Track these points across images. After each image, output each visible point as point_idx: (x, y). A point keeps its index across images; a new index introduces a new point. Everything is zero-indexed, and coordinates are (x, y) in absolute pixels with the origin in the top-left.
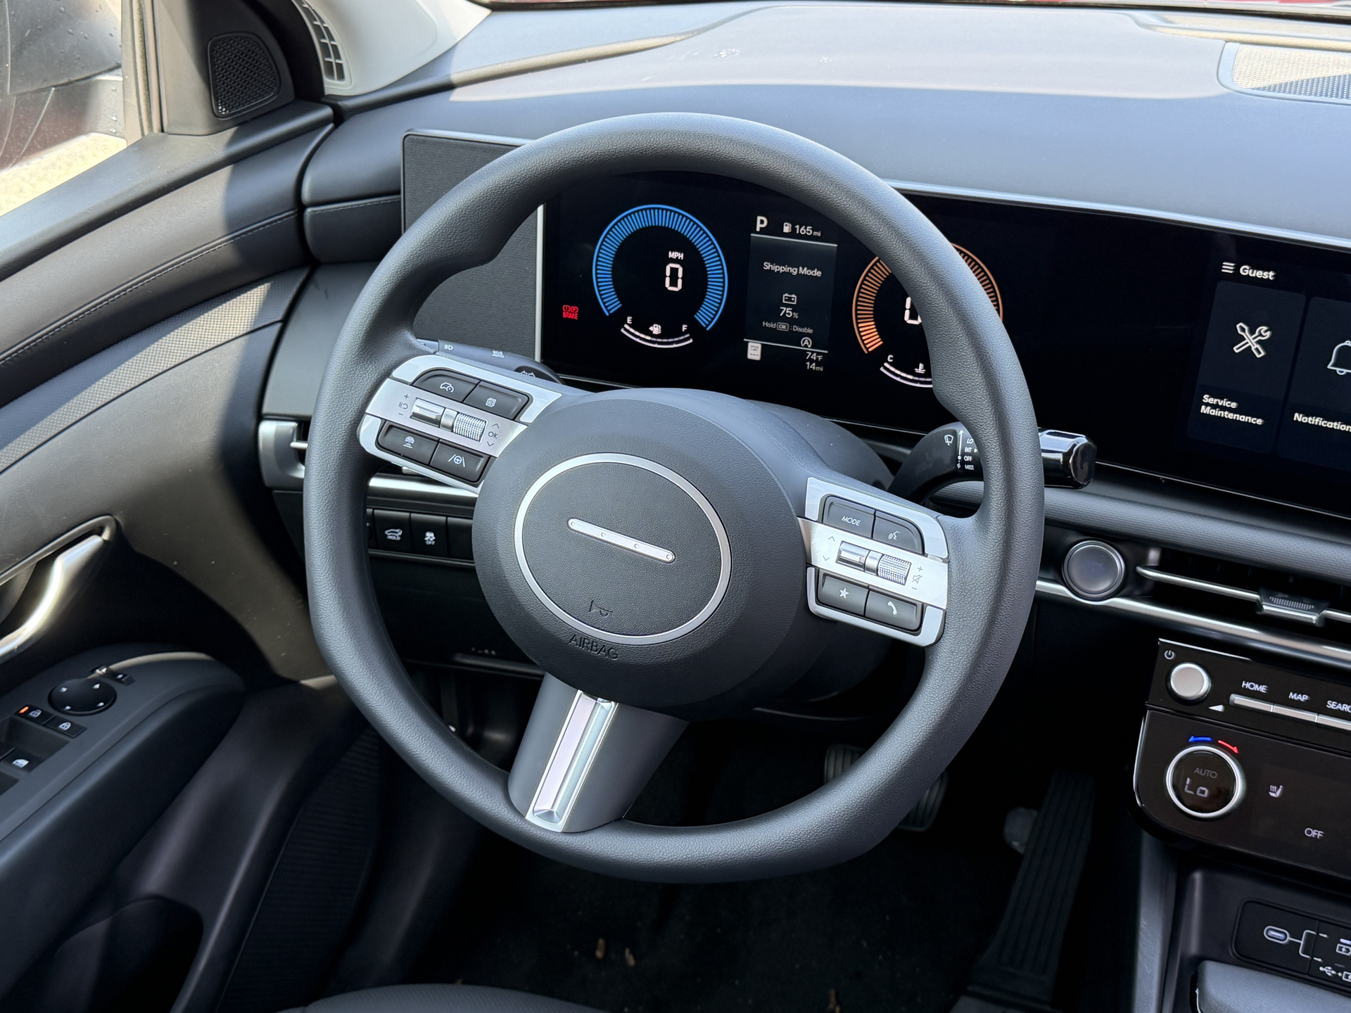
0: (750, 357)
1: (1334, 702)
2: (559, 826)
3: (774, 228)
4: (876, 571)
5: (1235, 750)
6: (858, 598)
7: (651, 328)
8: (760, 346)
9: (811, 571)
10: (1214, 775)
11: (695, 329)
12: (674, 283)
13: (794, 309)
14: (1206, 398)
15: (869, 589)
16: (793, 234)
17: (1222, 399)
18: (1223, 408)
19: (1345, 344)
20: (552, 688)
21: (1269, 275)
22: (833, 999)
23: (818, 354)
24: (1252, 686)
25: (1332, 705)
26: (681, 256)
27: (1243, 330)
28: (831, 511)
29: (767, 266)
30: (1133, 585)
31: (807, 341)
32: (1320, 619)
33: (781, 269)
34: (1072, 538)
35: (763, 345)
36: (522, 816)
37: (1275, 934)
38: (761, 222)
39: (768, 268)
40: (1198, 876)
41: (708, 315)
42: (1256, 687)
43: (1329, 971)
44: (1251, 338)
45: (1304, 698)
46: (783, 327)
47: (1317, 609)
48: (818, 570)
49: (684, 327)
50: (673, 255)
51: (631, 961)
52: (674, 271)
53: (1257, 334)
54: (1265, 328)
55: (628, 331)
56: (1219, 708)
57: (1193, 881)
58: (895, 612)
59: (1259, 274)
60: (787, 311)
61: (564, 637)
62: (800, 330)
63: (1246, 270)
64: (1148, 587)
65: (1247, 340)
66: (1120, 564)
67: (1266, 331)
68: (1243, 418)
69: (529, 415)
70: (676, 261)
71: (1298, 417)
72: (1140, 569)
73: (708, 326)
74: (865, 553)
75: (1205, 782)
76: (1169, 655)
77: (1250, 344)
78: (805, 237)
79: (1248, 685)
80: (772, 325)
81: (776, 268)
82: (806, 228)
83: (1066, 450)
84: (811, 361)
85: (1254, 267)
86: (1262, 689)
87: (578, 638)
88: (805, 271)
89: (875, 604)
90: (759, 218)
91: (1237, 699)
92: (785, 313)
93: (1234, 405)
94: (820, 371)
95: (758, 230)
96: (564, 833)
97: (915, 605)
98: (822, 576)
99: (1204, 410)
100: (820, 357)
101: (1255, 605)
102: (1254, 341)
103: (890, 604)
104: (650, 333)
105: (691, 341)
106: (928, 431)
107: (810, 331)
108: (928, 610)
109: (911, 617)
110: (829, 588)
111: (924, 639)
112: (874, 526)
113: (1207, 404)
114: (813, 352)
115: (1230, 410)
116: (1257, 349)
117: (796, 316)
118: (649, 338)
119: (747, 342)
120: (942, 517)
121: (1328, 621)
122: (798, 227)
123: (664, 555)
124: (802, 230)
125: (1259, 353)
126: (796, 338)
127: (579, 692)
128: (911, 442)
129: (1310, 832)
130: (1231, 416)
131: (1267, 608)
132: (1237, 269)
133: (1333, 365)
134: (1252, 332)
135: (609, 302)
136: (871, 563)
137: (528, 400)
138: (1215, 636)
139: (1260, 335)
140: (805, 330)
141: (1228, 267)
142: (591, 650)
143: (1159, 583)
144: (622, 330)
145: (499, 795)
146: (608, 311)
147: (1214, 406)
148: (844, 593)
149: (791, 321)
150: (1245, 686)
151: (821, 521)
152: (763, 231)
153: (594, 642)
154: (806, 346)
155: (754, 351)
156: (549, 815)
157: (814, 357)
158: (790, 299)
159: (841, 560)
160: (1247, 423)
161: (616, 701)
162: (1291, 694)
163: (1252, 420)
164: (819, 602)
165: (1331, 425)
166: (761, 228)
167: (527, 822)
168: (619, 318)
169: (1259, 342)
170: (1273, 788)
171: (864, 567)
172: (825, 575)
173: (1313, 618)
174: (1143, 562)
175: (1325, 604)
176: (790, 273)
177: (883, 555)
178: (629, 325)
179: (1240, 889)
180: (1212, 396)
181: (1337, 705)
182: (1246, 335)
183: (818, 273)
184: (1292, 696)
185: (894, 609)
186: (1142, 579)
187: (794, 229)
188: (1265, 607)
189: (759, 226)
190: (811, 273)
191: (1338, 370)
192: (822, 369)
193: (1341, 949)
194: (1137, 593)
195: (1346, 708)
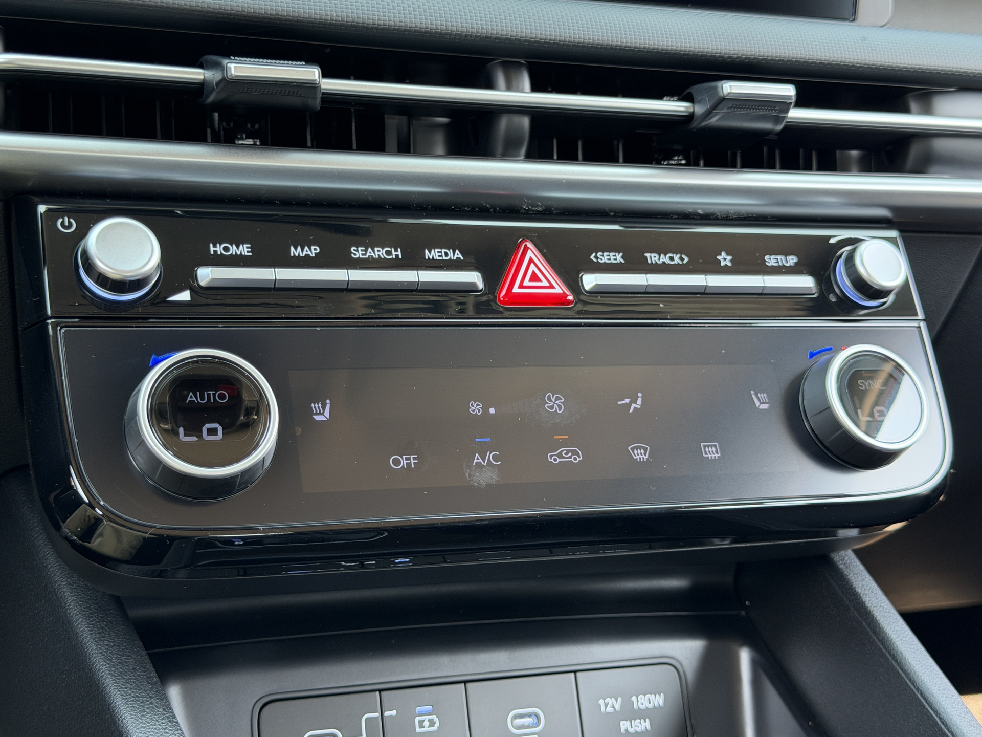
1: (360, 249)
10: (222, 397)
24: (226, 249)
42: (233, 250)
56: (185, 296)
76: (65, 224)
79: (219, 249)
86: (244, 250)
91: (206, 275)
129: (397, 462)
150: (215, 252)
162: (292, 249)
181: (366, 251)
184: (295, 252)
193: (422, 725)
195: (379, 253)
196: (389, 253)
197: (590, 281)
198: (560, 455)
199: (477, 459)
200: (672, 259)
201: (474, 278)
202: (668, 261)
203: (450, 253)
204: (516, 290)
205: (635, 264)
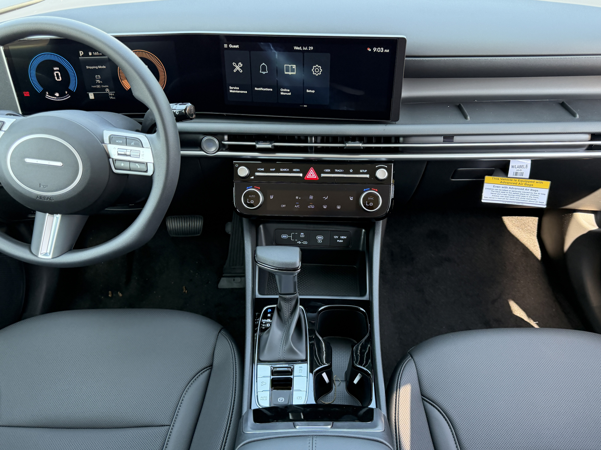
0: (91, 98)
2: (50, 257)
3: (86, 54)
4: (130, 156)
5: (259, 188)
6: (127, 165)
7: (55, 95)
8: (93, 94)
9: (111, 160)
10: (254, 196)
11: (70, 92)
12: (58, 78)
13: (100, 80)
14: (231, 88)
15: (130, 162)
16: (93, 55)
17: (235, 87)
18: (236, 90)
19: (263, 64)
20: (39, 215)
21: (237, 46)
22: (184, 289)
23: (112, 93)
24: (260, 169)
25: (281, 170)
26: (58, 69)
27: (235, 65)
28: (112, 140)
29: (88, 67)
30: (222, 147)
31: (107, 90)
32: (272, 146)
33: (92, 68)
34: (201, 137)
35: (94, 94)
36: (36, 256)
37: (284, 236)
38: (81, 53)
39: (88, 68)
40: (261, 226)
41: (73, 86)
42: (261, 169)
43: (299, 242)
44: (238, 67)
45: (274, 170)
46: (98, 86)
47: (271, 143)
48: (113, 159)
49: (66, 92)
50: (55, 69)
51: (120, 295)
52: (57, 74)
53: (239, 65)
54: (241, 63)
55: (48, 96)
56: (253, 177)
57: (260, 228)
58: (139, 167)
59: (235, 46)
60: (98, 81)
61: (34, 197)
62: (104, 86)
63: (231, 46)
64: (227, 147)
65: (237, 68)
66: (217, 142)
67: (241, 64)
68: (242, 92)
69: (5, 128)
70: (57, 70)
71: (256, 89)
72: (223, 142)
73: (74, 90)
74: (126, 151)
75: (252, 199)
76: (237, 165)
77: (238, 69)
78: (97, 56)
79: (259, 169)
80: (95, 87)
81: (91, 68)
82: (96, 53)
83: (184, 109)
84: (111, 96)
85: (232, 45)
86: (263, 169)
87: (39, 197)
88: (100, 67)
89: (133, 166)
90: (80, 52)
91: (257, 174)
92: (98, 82)
93: (238, 88)
94: (114, 99)
95: (81, 56)
96: (52, 258)
97: (144, 163)
98: (115, 161)
99: (231, 91)
100: (113, 94)
101: (254, 146)
102: (239, 68)
103: (137, 165)
104: (56, 96)
105: (70, 96)
106: (146, 112)
107: (107, 86)
108: (148, 164)
109: (143, 167)
110: (118, 164)
111: (150, 173)
112: (126, 141)
113: (231, 89)
114: (110, 93)
115: (238, 90)
116: (240, 70)
117: (101, 82)
118: (56, 98)
119: (88, 94)
120: (147, 135)
121: (275, 146)
122: (93, 53)
123: (59, 164)
124: (95, 54)
125: (241, 71)
126: (104, 89)
127: (47, 214)
128: (142, 116)
129: (282, 206)
130: (238, 92)
131: (258, 146)
132: (228, 46)
133: (261, 71)
134: (237, 65)
135: (39, 89)
136: (128, 153)
137: (3, 123)
138: (249, 157)
139: (240, 65)
140: (106, 86)
141: (226, 46)
142: (44, 199)
143: (229, 145)
144: (46, 97)
145: (28, 252)
146: (39, 91)
147: (233, 90)
148: (122, 165)
149: (100, 84)
151: (110, 143)
152: (83, 56)
153: (44, 197)
154: (108, 91)
155: (91, 96)
156: (46, 254)
157: (111, 94)
158: (98, 77)
159: (119, 154)
160: (243, 93)
161: (60, 214)
163: (244, 92)
164: (116, 169)
165: (265, 89)
166: (82, 55)
167: (39, 258)
168: (43, 93)
169: (240, 68)
170: (271, 196)
171: (126, 155)
172: (115, 160)
173: (270, 146)
174: (223, 140)
175: (274, 142)
176: (95, 69)
177: (131, 150)
178: (48, 95)
179: (273, 227)
180: (232, 86)
181: (283, 169)
182: (236, 66)
183: (105, 67)
184: (271, 170)
185: (138, 166)
186: (224, 145)
187: (92, 54)
188: (257, 146)
189: (81, 55)
190: (102, 67)
191: (263, 72)
192: (115, 98)
193: (301, 236)
194: (224, 149)
195: (285, 170)
196: (287, 170)
197: (323, 175)
198: (310, 207)
199: (296, 206)
200: (340, 171)
201: (301, 175)
202: (339, 171)
203: (298, 170)
204: (308, 177)
205: (333, 172)
